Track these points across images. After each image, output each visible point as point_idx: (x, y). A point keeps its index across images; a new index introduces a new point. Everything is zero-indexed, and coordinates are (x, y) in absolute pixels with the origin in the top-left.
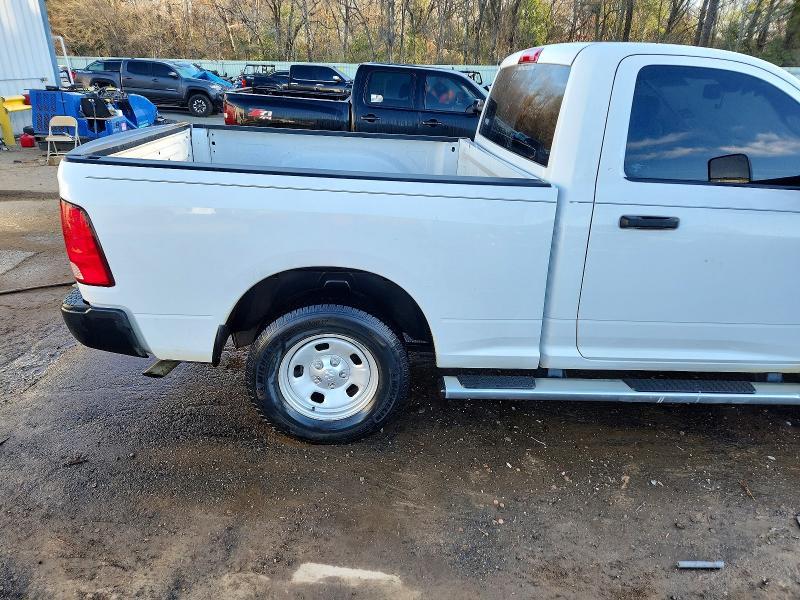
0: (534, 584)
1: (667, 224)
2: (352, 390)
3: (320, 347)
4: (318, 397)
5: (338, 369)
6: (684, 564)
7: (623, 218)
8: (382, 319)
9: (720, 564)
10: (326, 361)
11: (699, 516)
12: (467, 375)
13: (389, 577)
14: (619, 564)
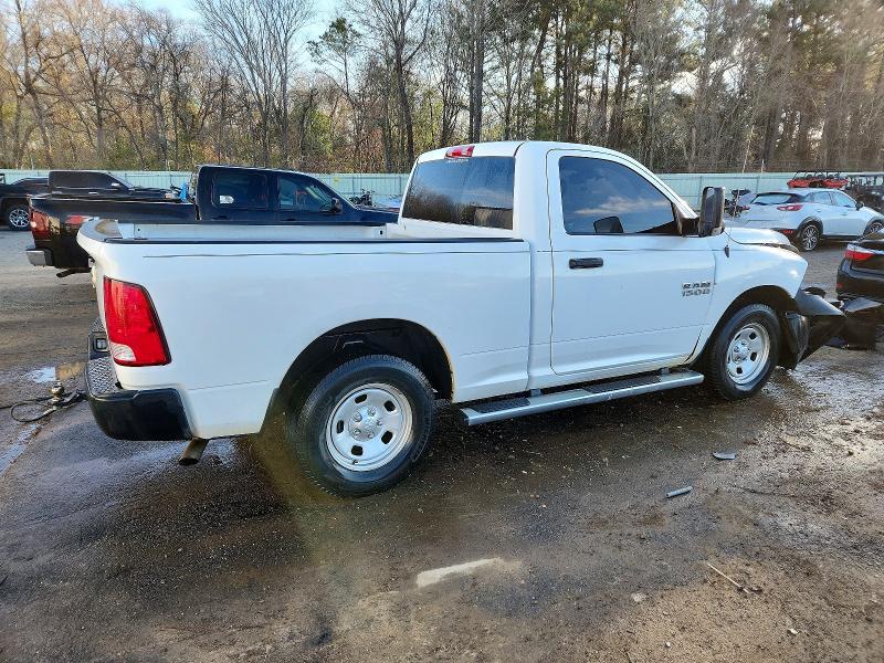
0: (592, 533)
1: (594, 263)
2: (387, 437)
3: (360, 399)
4: (357, 451)
5: (374, 418)
6: (670, 494)
7: (571, 261)
8: (414, 363)
9: (690, 488)
10: (364, 412)
11: (662, 468)
12: (479, 405)
13: (492, 560)
14: (634, 507)
